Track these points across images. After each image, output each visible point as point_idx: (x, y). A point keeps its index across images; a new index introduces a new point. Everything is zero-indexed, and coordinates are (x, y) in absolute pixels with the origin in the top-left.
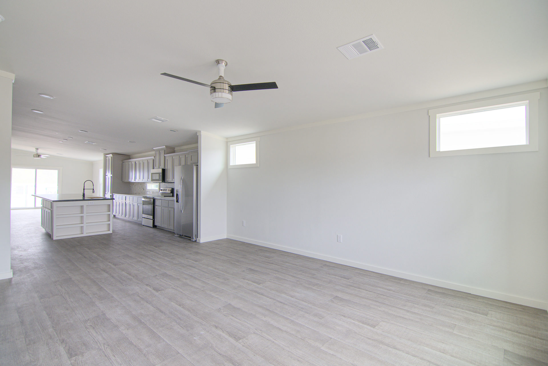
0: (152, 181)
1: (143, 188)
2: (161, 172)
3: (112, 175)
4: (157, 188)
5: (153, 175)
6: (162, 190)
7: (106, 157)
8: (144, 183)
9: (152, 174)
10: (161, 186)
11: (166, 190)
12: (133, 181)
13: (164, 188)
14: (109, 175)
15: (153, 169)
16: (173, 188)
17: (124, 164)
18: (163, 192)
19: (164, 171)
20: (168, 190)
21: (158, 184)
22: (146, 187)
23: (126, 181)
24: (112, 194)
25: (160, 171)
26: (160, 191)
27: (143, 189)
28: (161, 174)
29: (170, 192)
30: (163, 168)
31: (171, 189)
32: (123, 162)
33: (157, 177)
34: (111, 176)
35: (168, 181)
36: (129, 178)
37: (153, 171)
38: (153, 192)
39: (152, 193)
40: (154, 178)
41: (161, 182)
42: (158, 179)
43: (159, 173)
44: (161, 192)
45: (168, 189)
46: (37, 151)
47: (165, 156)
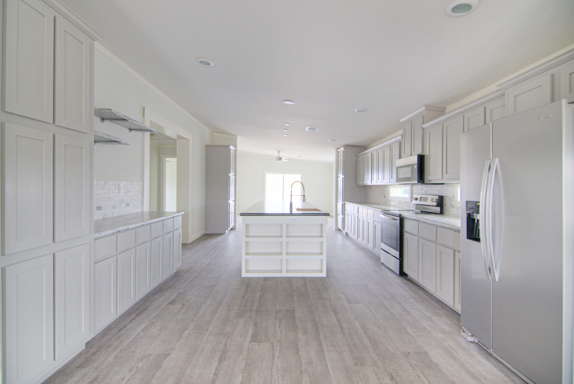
0: (397, 181)
1: (384, 195)
2: (417, 162)
3: (343, 176)
4: (407, 196)
5: (400, 170)
6: (416, 199)
7: (339, 152)
8: (385, 186)
9: (398, 168)
10: (415, 191)
11: (426, 200)
12: (368, 183)
13: (422, 196)
14: (341, 176)
15: (400, 158)
16: (441, 195)
17: (358, 159)
18: (418, 202)
19: (421, 159)
20: (429, 200)
21: (408, 188)
22: (388, 193)
23: (361, 183)
24: (344, 203)
25: (414, 160)
26: (411, 201)
27: (383, 197)
28: (416, 167)
29: (435, 204)
30: (420, 152)
31: (437, 197)
32: (357, 157)
33: (406, 173)
34: (343, 178)
35: (430, 180)
36: (364, 180)
37: (399, 163)
38: (400, 203)
39: (397, 203)
40: (401, 176)
41: (416, 182)
42: (410, 176)
43: (411, 166)
44: (414, 202)
45: (430, 197)
46: (279, 154)
47: (423, 128)
